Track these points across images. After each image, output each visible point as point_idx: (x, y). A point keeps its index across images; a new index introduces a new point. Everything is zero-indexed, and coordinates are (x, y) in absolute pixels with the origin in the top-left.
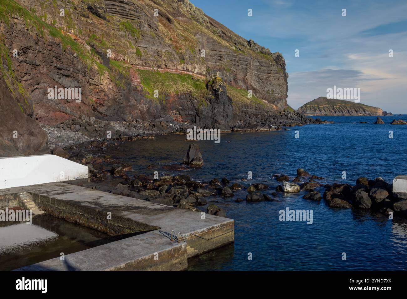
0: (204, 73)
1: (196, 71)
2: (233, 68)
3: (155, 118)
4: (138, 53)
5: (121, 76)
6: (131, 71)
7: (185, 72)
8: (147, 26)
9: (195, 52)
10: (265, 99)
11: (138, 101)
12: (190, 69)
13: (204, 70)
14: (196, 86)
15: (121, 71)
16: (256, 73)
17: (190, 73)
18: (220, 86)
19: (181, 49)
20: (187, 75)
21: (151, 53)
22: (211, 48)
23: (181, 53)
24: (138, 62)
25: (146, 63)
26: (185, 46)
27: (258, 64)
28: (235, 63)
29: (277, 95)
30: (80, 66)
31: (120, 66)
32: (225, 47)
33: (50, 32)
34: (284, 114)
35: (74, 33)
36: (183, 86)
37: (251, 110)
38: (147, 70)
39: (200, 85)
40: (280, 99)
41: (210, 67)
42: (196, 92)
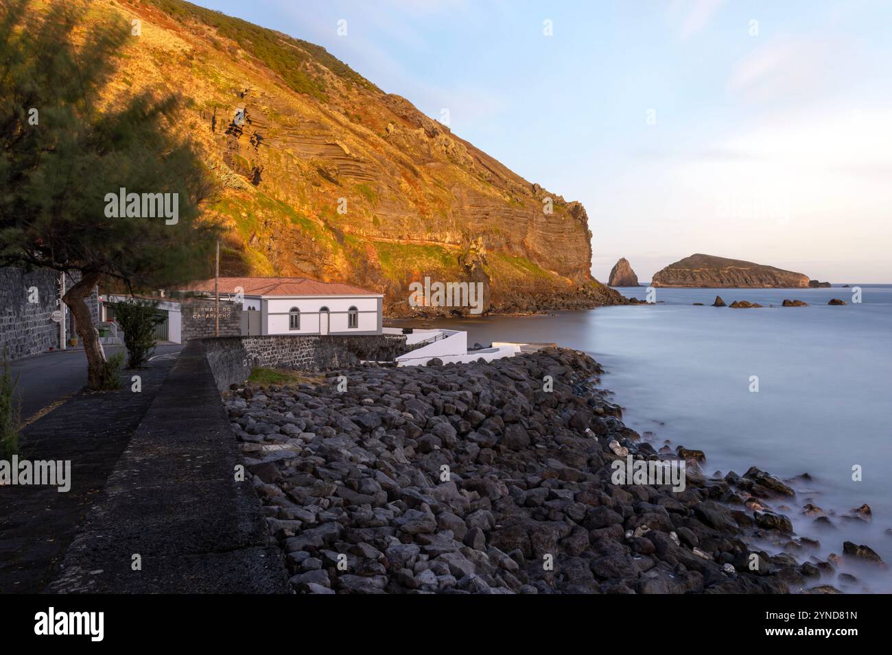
0: (459, 242)
1: (448, 240)
2: (505, 229)
3: (394, 301)
4: (376, 222)
5: (357, 253)
6: (368, 246)
7: (433, 243)
8: (385, 187)
9: (446, 216)
10: (555, 270)
11: (375, 282)
12: (439, 239)
13: (458, 237)
14: (445, 260)
15: (356, 247)
16: (541, 232)
17: (439, 244)
18: (473, 261)
19: (428, 214)
20: (434, 246)
21: (392, 221)
22: (473, 203)
23: (428, 219)
24: (376, 232)
25: (384, 234)
26: (434, 209)
27: (545, 220)
28: (509, 221)
29: (572, 264)
30: (317, 250)
31: (355, 241)
32: (494, 199)
33: (292, 219)
34: (583, 291)
35: (308, 210)
36: (429, 261)
37: (527, 287)
38: (386, 243)
39: (450, 259)
40: (576, 270)
41: (471, 228)
42: (445, 269)
